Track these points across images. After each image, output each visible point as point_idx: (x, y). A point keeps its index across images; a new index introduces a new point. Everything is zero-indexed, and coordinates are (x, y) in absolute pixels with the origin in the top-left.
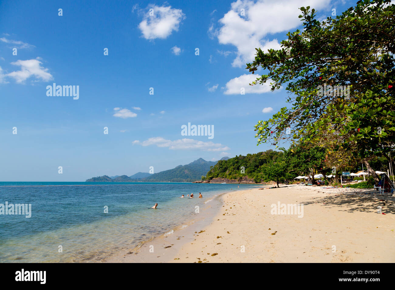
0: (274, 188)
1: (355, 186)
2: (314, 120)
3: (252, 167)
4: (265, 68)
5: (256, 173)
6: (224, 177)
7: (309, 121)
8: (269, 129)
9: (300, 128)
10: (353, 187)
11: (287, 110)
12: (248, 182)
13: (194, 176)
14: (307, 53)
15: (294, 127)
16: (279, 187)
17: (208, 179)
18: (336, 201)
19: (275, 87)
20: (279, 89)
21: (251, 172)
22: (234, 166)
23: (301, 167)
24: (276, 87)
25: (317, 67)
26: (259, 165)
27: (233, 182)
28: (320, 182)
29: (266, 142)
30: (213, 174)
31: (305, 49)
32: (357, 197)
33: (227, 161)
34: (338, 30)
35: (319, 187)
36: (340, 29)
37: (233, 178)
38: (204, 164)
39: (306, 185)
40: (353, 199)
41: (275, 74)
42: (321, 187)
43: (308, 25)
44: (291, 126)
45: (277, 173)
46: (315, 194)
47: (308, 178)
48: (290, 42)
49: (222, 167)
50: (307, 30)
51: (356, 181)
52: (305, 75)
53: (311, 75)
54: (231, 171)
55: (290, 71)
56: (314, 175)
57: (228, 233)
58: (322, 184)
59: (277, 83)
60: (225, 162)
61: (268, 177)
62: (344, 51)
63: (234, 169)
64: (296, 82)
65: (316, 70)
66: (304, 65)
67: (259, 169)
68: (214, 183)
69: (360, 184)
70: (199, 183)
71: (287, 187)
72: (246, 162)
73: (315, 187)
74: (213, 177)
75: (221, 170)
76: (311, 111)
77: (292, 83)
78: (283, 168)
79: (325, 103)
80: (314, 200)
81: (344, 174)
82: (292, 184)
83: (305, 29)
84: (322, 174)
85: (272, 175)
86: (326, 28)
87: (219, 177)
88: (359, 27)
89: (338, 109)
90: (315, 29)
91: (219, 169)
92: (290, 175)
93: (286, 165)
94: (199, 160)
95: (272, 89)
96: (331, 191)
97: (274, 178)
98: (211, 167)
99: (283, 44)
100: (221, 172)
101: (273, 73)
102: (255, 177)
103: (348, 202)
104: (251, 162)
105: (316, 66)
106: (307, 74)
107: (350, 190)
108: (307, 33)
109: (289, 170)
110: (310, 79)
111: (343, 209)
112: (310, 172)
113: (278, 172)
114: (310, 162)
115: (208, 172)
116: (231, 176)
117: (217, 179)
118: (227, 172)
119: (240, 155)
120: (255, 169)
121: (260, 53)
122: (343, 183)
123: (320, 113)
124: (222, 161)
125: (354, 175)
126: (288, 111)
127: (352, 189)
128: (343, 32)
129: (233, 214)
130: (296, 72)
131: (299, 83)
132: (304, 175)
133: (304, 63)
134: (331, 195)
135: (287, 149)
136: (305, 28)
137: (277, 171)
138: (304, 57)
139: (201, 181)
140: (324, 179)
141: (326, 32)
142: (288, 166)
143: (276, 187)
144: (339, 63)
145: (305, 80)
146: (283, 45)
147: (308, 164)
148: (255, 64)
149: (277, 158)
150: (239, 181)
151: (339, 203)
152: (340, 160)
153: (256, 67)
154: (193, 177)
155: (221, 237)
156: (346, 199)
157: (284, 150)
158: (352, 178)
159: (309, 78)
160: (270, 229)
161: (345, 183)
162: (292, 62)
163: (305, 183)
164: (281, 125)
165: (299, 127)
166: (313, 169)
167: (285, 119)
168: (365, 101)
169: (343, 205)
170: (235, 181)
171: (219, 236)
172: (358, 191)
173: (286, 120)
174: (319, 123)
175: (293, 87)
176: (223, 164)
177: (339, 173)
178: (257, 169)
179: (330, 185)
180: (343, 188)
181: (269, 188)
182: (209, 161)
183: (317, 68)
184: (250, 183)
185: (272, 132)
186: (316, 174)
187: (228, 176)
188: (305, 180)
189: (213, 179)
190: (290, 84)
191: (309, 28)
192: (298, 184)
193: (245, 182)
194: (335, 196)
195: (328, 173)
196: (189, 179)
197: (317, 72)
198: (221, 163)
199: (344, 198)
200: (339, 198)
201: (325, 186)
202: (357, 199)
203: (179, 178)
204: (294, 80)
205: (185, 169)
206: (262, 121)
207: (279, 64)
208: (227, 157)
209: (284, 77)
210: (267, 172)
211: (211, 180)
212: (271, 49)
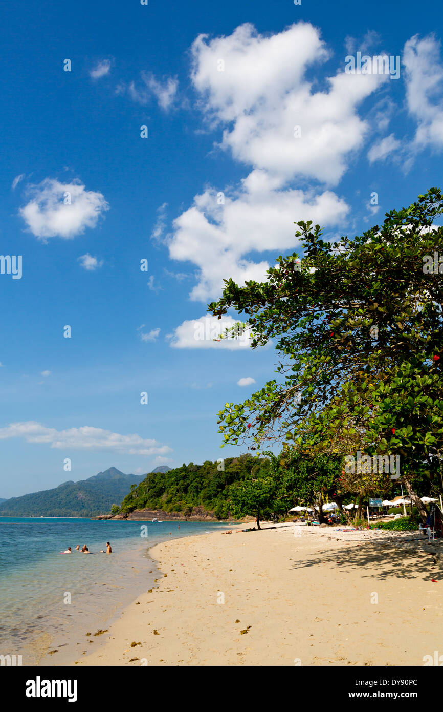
0: (250, 530)
1: (389, 526)
2: (322, 405)
3: (212, 487)
4: (241, 312)
5: (218, 500)
6: (157, 506)
7: (313, 408)
8: (244, 419)
9: (298, 420)
10: (386, 528)
11: (277, 386)
12: (203, 518)
13: (97, 504)
14: (310, 291)
15: (287, 416)
16: (260, 529)
17: (124, 512)
18: (358, 557)
19: (257, 342)
20: (264, 345)
21: (209, 498)
22: (177, 484)
23: (300, 488)
24: (259, 343)
25: (326, 314)
26: (225, 484)
27: (175, 518)
28: (333, 518)
29: (237, 443)
30: (134, 501)
31: (306, 283)
32: (392, 548)
33: (164, 475)
34: (357, 260)
35: (330, 527)
36: (360, 259)
37: (174, 509)
38: (119, 480)
39: (309, 524)
40: (385, 552)
41: (258, 322)
42: (335, 528)
43: (310, 248)
44: (283, 414)
45: (257, 501)
46: (324, 544)
47: (311, 510)
48: (283, 271)
49: (155, 487)
50: (309, 255)
51: (392, 515)
52: (307, 326)
53: (318, 327)
54: (171, 495)
55: (282, 316)
56: (323, 504)
57: (155, 633)
58: (335, 522)
59: (261, 336)
60: (162, 477)
61: (242, 510)
62: (368, 293)
63: (177, 490)
64: (293, 336)
65: (325, 319)
66: (305, 310)
67: (224, 492)
68: (136, 519)
69: (398, 522)
70: (106, 519)
71: (275, 528)
72: (202, 477)
73: (323, 529)
74: (135, 508)
75: (153, 493)
76: (316, 391)
77: (285, 338)
78: (269, 491)
79: (339, 377)
80: (321, 556)
81: (372, 503)
82: (284, 521)
83: (307, 254)
84: (336, 502)
85: (248, 504)
86: (339, 256)
87: (148, 508)
88: (388, 259)
89: (359, 390)
90: (323, 255)
91: (149, 490)
92: (281, 503)
93: (274, 484)
94: (109, 471)
95: (252, 344)
96: (351, 536)
97: (252, 511)
98: (133, 486)
99: (271, 274)
100: (152, 497)
101: (255, 319)
102: (216, 508)
103: (378, 559)
104: (211, 477)
105: (326, 312)
106: (310, 324)
107: (381, 535)
108: (310, 260)
109: (280, 494)
110: (315, 333)
111: (369, 573)
112: (315, 498)
113: (259, 499)
114: (316, 480)
115: (126, 496)
116: (171, 506)
117: (142, 510)
118: (164, 498)
119: (191, 464)
120: (218, 492)
121: (232, 287)
122: (370, 519)
123: (331, 393)
124: (155, 475)
125: (389, 504)
126: (279, 387)
127: (386, 531)
128: (364, 265)
129: (169, 590)
130: (294, 319)
131: (297, 340)
132: (306, 506)
133: (305, 306)
134: (351, 545)
135: (277, 454)
136: (306, 252)
137: (257, 497)
138: (305, 298)
139: (109, 516)
140: (340, 512)
141: (339, 262)
142: (277, 488)
143: (254, 529)
144: (359, 312)
145: (307, 334)
146: (270, 276)
147: (312, 484)
148: (222, 303)
149: (259, 470)
150: (185, 516)
151: (363, 561)
152: (365, 479)
153: (225, 308)
154: (94, 507)
155: (139, 644)
156: (375, 553)
157: (271, 456)
158: (386, 511)
159: (314, 331)
160: (238, 621)
161: (374, 520)
162: (287, 303)
163: (307, 520)
164: (266, 412)
165: (296, 418)
166: (321, 492)
167: (274, 402)
168: (400, 380)
169: (369, 565)
170: (178, 516)
171: (137, 643)
172: (394, 536)
173: (274, 404)
174: (328, 413)
175: (288, 344)
176: (156, 481)
177: (364, 500)
178: (222, 491)
179: (349, 525)
180: (370, 530)
181: (243, 531)
182: (130, 473)
183: (327, 317)
184: (207, 521)
185: (249, 426)
186: (326, 503)
187: (165, 505)
188: (307, 514)
189: (135, 512)
190: (282, 339)
191: (313, 253)
192: (294, 522)
193: (197, 517)
194: (357, 548)
195: (346, 500)
196: (85, 512)
197: (327, 323)
198: (152, 478)
199: (371, 551)
200: (363, 550)
201: (342, 526)
202: (392, 553)
203: (64, 509)
204: (290, 334)
205: (79, 490)
206: (232, 404)
207: (264, 305)
208: (166, 467)
209: (273, 326)
210: (240, 499)
211: (131, 514)
212: (251, 281)
